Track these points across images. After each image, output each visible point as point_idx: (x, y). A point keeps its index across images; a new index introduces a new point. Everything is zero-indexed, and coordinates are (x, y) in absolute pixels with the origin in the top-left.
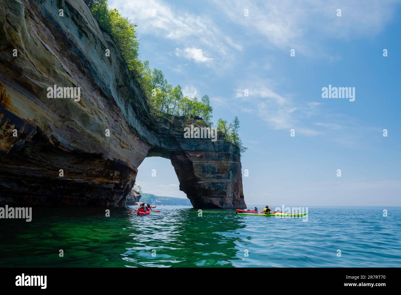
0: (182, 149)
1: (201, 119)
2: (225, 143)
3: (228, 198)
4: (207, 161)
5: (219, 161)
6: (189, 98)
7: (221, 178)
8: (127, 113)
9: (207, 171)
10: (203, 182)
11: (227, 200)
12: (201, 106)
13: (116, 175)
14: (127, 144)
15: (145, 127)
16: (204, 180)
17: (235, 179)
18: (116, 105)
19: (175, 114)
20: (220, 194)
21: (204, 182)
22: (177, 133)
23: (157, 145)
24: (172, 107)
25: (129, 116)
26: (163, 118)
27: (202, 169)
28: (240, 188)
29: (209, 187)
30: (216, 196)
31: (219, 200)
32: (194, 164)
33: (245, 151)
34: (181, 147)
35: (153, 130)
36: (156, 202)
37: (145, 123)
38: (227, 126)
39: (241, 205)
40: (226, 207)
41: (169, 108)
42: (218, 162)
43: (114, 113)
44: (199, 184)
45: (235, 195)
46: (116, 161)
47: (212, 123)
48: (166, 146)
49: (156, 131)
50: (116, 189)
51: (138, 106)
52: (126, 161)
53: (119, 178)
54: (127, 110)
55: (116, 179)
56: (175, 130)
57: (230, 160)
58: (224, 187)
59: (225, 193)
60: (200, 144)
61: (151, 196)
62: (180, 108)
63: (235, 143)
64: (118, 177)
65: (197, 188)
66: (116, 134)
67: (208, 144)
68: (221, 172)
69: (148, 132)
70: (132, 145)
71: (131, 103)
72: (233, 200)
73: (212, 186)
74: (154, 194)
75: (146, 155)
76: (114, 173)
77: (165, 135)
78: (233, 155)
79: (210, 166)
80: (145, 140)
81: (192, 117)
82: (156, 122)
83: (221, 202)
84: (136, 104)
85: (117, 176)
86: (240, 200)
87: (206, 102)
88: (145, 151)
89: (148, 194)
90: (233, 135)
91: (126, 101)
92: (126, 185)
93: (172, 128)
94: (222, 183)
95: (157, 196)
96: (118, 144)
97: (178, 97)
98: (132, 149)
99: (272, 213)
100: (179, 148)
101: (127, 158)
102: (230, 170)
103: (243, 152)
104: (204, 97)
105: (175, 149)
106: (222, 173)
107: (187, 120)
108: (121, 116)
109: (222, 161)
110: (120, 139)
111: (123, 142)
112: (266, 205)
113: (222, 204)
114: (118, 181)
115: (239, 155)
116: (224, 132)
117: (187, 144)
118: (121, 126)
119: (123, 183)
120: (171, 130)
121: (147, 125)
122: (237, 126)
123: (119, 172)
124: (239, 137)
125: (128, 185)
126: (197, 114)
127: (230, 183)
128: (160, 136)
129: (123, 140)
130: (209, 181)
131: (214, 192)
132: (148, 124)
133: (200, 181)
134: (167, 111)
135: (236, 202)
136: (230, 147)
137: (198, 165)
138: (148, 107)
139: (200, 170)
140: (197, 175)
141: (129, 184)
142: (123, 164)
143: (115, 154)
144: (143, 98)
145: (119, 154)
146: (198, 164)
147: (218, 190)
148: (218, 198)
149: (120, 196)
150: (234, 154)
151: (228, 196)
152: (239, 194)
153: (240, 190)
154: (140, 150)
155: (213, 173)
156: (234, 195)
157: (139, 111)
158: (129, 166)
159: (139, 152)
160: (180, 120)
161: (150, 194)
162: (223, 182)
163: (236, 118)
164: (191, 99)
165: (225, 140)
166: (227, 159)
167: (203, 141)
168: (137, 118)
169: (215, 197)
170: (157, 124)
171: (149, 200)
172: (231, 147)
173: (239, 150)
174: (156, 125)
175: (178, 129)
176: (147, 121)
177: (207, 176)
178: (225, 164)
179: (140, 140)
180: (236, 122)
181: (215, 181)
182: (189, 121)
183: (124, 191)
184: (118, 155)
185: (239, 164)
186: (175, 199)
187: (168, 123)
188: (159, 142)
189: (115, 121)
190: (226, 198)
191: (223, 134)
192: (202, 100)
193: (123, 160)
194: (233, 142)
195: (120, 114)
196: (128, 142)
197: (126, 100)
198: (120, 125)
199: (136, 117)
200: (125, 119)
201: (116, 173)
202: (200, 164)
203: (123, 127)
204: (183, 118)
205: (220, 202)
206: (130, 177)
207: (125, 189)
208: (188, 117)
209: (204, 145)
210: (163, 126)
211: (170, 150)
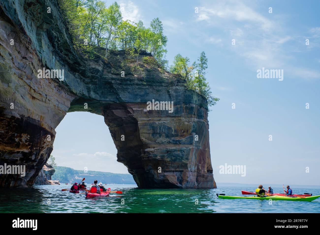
0: (121, 100)
1: (150, 55)
2: (185, 92)
3: (190, 173)
4: (159, 119)
5: (177, 118)
6: (131, 23)
7: (180, 143)
8: (41, 46)
9: (159, 133)
10: (152, 149)
11: (189, 176)
12: (150, 35)
13: (23, 140)
14: (41, 93)
15: (67, 67)
16: (155, 146)
17: (200, 145)
18: (25, 33)
19: (110, 47)
20: (178, 167)
21: (155, 149)
22: (114, 76)
23: (84, 95)
24: (105, 37)
25: (43, 51)
26: (93, 53)
27: (151, 130)
28: (207, 158)
29: (163, 157)
30: (173, 169)
31: (176, 175)
32: (140, 122)
33: (215, 103)
34: (120, 98)
35: (78, 72)
36: (75, 179)
37: (66, 61)
38: (189, 65)
39: (209, 184)
40: (188, 185)
41: (100, 38)
42: (175, 119)
43: (22, 46)
44: (147, 152)
45: (200, 168)
46: (25, 119)
47: (166, 62)
48: (98, 96)
49: (83, 74)
50: (24, 161)
51: (56, 35)
52: (39, 119)
53: (29, 145)
54: (39, 41)
55: (24, 146)
56: (110, 71)
57: (193, 116)
58: (185, 157)
59: (185, 166)
60: (148, 93)
61: (67, 171)
62: (117, 38)
63: (201, 91)
64: (27, 144)
65: (145, 159)
66: (25, 79)
67: (161, 93)
68: (180, 134)
69: (71, 75)
70: (47, 94)
71: (45, 30)
72: (197, 176)
73: (166, 155)
74: (71, 167)
75: (67, 109)
76: (21, 137)
77: (95, 79)
78: (198, 110)
79: (164, 126)
80: (66, 87)
81: (136, 51)
82: (82, 59)
83: (180, 178)
84: (53, 32)
85: (26, 141)
86: (208, 176)
87: (157, 29)
88: (66, 104)
89: (63, 167)
90: (197, 80)
91: (38, 27)
92: (39, 154)
93: (106, 69)
94: (181, 151)
95: (76, 171)
96: (27, 93)
97: (114, 21)
98: (47, 100)
99: (268, 196)
100: (117, 98)
101: (40, 114)
102: (193, 131)
103: (213, 104)
104: (154, 22)
105: (111, 101)
106: (182, 136)
107: (129, 57)
108: (32, 51)
109: (182, 118)
110: (30, 86)
111: (34, 90)
112: (260, 184)
113: (181, 182)
114: (27, 149)
115: (207, 110)
116: (185, 75)
117: (129, 92)
118: (32, 67)
119: (34, 152)
120: (105, 72)
121: (68, 64)
122: (204, 65)
123: (29, 136)
124: (206, 82)
125: (42, 155)
126: (144, 47)
127: (193, 151)
128: (89, 81)
129: (34, 87)
130: (163, 148)
131: (169, 163)
132: (71, 62)
133: (150, 148)
134: (98, 42)
135: (201, 179)
136: (193, 98)
137: (145, 125)
138: (71, 37)
139: (149, 132)
140: (144, 139)
141: (43, 152)
142: (35, 123)
143: (23, 108)
144: (63, 23)
145: (29, 108)
146: (146, 123)
147: (175, 160)
148: (175, 173)
149: (30, 171)
150: (199, 107)
151: (189, 170)
152: (206, 166)
153: (207, 161)
154: (59, 103)
155: (167, 136)
156: (198, 169)
157: (57, 43)
158: (44, 127)
159: (57, 106)
160: (119, 56)
161: (66, 168)
162: (182, 149)
163: (203, 53)
164: (134, 24)
165: (185, 87)
166: (189, 115)
167: (153, 89)
168: (55, 53)
169: (171, 171)
170: (84, 63)
171: (64, 176)
172: (195, 98)
173: (207, 102)
174: (82, 63)
175: (115, 71)
176: (69, 58)
177: (160, 140)
178: (186, 123)
179: (60, 86)
180: (202, 60)
181: (172, 147)
182: (132, 58)
183: (37, 164)
184: (27, 109)
185: (206, 123)
186: (104, 174)
187: (100, 62)
188: (86, 90)
189: (23, 58)
190: (187, 172)
191: (184, 77)
192: (152, 25)
193: (33, 118)
194: (198, 89)
195: (30, 48)
196: (42, 90)
197: (38, 25)
198: (31, 65)
199: (53, 52)
200: (38, 56)
201: (25, 137)
202: (150, 122)
203: (34, 68)
204: (123, 53)
205: (178, 178)
206: (45, 143)
207: (37, 160)
208: (131, 51)
209: (154, 95)
210: (93, 65)
211: (104, 102)
